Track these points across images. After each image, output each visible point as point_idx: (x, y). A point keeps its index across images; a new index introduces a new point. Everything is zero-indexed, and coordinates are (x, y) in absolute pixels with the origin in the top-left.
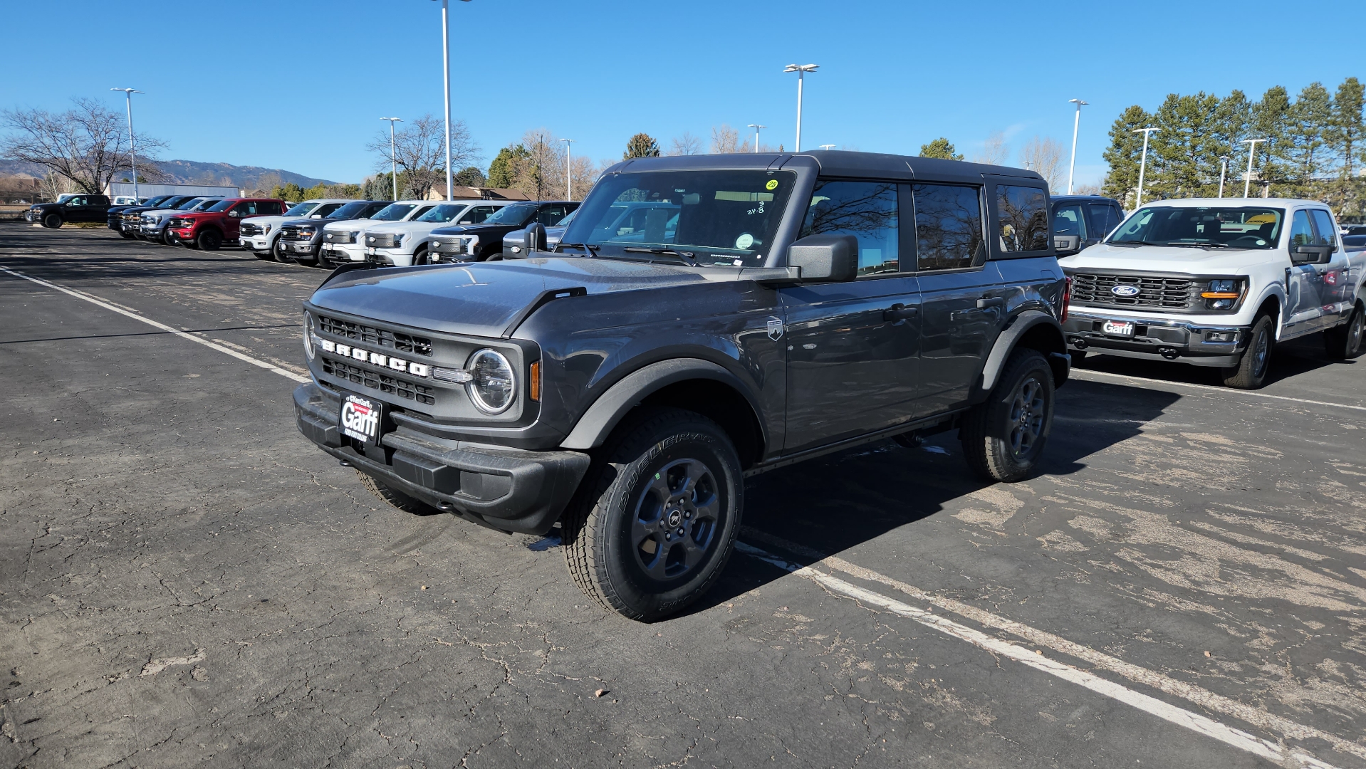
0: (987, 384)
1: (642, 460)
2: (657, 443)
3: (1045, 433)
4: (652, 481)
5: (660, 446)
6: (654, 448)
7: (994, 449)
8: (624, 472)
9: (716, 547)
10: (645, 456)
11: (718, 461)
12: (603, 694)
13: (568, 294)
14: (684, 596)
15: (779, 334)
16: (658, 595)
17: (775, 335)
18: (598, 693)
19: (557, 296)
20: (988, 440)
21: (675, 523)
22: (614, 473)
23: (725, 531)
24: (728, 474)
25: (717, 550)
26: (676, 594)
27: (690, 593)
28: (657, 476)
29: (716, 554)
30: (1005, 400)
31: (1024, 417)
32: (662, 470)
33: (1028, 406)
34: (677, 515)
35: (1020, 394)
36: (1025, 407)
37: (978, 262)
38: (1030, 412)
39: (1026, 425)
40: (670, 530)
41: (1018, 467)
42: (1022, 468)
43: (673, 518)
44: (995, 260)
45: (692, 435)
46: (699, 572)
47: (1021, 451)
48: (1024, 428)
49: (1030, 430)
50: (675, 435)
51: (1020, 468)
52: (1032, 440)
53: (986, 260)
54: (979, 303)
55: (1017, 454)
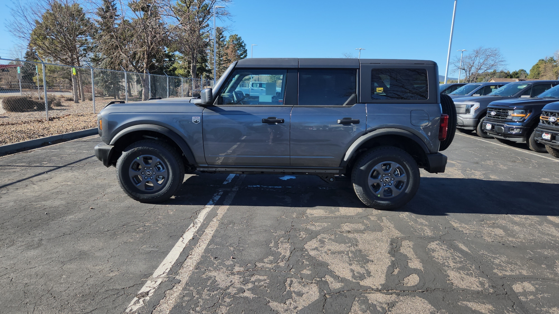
0: (345, 159)
3: (407, 191)
4: (136, 159)
5: (136, 149)
6: (133, 149)
7: (357, 190)
8: (124, 154)
9: (165, 186)
10: (130, 151)
11: (163, 159)
12: (92, 209)
13: (119, 103)
14: (149, 198)
15: (198, 122)
16: (139, 194)
17: (196, 122)
19: (115, 103)
20: (354, 184)
21: (148, 174)
22: (121, 154)
24: (168, 164)
26: (146, 196)
27: (153, 198)
28: (138, 158)
29: (164, 189)
30: (362, 168)
31: (387, 180)
32: (140, 157)
33: (390, 175)
34: (149, 172)
35: (379, 167)
36: (387, 174)
37: (350, 103)
38: (393, 178)
39: (390, 184)
40: (147, 176)
41: (377, 202)
42: (381, 203)
43: (148, 173)
44: (365, 103)
45: (149, 148)
46: (157, 192)
47: (385, 196)
48: (387, 185)
49: (393, 187)
50: (142, 147)
51: (379, 203)
52: (396, 192)
53: (357, 103)
54: (339, 121)
55: (379, 196)
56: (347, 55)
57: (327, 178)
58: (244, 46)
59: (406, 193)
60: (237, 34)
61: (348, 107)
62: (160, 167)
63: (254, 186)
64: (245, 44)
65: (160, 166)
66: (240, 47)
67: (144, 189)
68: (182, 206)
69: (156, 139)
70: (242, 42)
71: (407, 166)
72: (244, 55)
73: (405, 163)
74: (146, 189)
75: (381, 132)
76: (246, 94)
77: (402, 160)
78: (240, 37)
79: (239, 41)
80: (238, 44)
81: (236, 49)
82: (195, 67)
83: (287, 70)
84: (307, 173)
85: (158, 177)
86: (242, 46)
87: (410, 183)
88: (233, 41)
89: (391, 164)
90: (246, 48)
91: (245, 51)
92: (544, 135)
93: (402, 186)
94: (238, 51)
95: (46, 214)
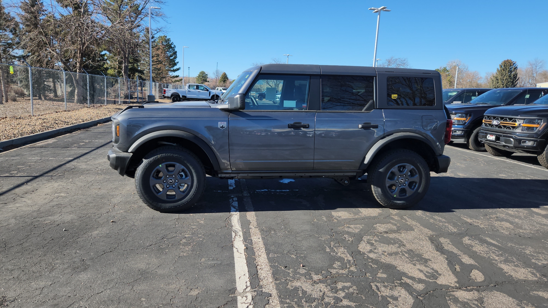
0: (366, 162)
1: (152, 159)
2: (158, 155)
3: (420, 190)
4: (157, 167)
5: (159, 156)
6: (156, 156)
7: (375, 191)
8: (145, 162)
9: (189, 194)
10: (153, 158)
11: (188, 165)
12: (112, 222)
13: (138, 107)
14: (172, 207)
15: (225, 127)
16: (160, 204)
17: (222, 127)
18: (111, 221)
19: (133, 107)
20: (372, 186)
21: (170, 183)
22: (142, 162)
23: (192, 190)
24: (193, 171)
25: (189, 195)
26: (168, 205)
27: (176, 207)
28: (160, 166)
29: (188, 196)
30: (380, 170)
31: (402, 181)
32: (163, 164)
33: (404, 176)
34: (172, 180)
35: (395, 169)
36: (401, 176)
37: (369, 109)
38: (407, 179)
39: (405, 185)
40: (168, 184)
41: (394, 202)
42: (398, 203)
43: (170, 181)
44: (382, 109)
45: (174, 155)
46: (180, 201)
47: (400, 196)
48: (402, 186)
49: (407, 187)
50: (166, 153)
51: (396, 203)
52: (409, 192)
53: (374, 109)
54: (360, 126)
55: (395, 196)
56: (276, 61)
57: (342, 180)
58: (174, 48)
59: (419, 193)
60: (166, 36)
61: (367, 112)
62: (182, 175)
63: (262, 190)
64: (174, 46)
65: (182, 173)
66: (169, 48)
67: (165, 198)
68: (206, 214)
69: (175, 145)
70: (171, 43)
71: (420, 167)
72: (173, 57)
73: (418, 164)
74: (167, 198)
75: (399, 136)
76: (183, 96)
77: (416, 162)
78: (170, 39)
79: (169, 43)
80: (167, 45)
81: (166, 50)
82: (127, 67)
83: (310, 77)
84: (324, 177)
85: (180, 185)
86: (172, 47)
87: (422, 183)
88: (162, 42)
89: (406, 166)
90: (176, 50)
91: (175, 53)
92: (489, 136)
93: (415, 186)
94: (167, 53)
95: (65, 230)
